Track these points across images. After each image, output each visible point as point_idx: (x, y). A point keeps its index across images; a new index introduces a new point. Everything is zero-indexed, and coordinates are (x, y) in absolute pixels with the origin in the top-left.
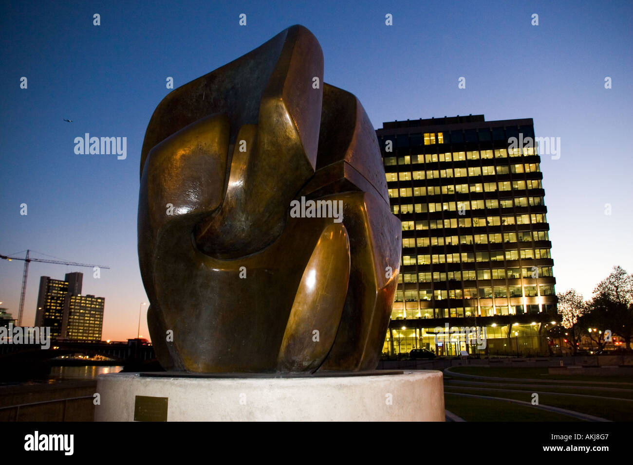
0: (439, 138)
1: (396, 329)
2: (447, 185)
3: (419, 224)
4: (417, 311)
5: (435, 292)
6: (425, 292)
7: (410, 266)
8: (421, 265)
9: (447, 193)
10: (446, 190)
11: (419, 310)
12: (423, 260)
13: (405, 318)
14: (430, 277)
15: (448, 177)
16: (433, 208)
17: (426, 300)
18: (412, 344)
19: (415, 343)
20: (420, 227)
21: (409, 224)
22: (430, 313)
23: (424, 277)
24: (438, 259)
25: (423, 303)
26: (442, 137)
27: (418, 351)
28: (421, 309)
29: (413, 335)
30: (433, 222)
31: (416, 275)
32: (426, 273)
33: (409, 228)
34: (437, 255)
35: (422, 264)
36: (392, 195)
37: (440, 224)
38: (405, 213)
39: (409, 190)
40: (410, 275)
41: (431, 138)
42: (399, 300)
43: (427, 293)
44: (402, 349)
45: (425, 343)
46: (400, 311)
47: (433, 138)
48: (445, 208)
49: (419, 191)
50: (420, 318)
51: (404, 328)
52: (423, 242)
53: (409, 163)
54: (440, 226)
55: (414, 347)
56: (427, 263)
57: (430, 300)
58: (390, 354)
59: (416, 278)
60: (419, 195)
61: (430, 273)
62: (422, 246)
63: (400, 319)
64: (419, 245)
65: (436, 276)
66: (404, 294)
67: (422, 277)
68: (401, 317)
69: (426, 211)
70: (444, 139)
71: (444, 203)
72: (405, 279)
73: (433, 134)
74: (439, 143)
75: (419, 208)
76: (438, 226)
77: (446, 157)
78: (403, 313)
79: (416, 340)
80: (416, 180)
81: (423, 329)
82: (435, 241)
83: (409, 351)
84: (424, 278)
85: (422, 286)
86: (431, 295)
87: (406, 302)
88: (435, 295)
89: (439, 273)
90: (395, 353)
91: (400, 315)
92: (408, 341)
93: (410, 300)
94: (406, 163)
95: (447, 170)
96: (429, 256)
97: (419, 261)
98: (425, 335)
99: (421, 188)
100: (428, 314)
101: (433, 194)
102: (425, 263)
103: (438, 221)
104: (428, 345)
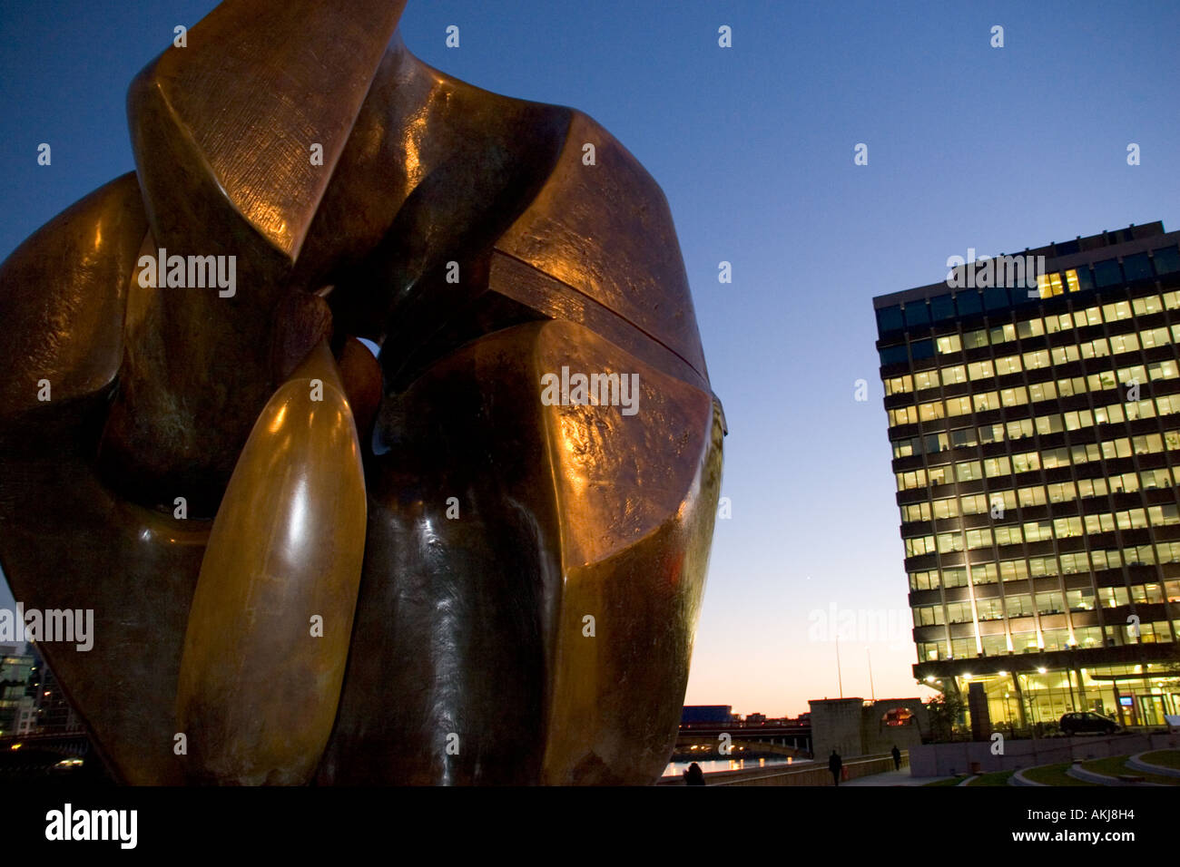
0: (1069, 280)
1: (1025, 673)
2: (1098, 372)
3: (1049, 456)
4: (1066, 633)
5: (1101, 591)
6: (1079, 594)
7: (1041, 542)
8: (1063, 540)
9: (1100, 389)
10: (1099, 382)
11: (1070, 632)
12: (1067, 528)
13: (1042, 650)
14: (1086, 562)
15: (1099, 355)
16: (1074, 421)
17: (1082, 610)
18: (1063, 702)
19: (1070, 702)
20: (1052, 463)
21: (1029, 460)
22: (1094, 636)
23: (1073, 562)
24: (1097, 524)
25: (1076, 616)
26: (1076, 279)
27: (1079, 717)
28: (1074, 629)
29: (1064, 684)
30: (1078, 451)
31: (1055, 560)
32: (1076, 555)
33: (1029, 467)
34: (1096, 516)
35: (1065, 536)
36: (986, 405)
37: (1093, 452)
38: (1018, 438)
39: (1021, 391)
40: (1042, 560)
41: (1053, 284)
42: (1025, 613)
43: (1084, 594)
44: (1044, 713)
45: (1091, 700)
46: (1031, 636)
47: (1057, 282)
48: (1101, 418)
49: (1043, 392)
50: (1073, 647)
51: (1042, 670)
52: (1063, 492)
53: (1014, 339)
54: (1095, 457)
55: (1068, 709)
56: (1076, 534)
57: (1091, 608)
58: (1019, 726)
59: (1056, 566)
60: (1043, 400)
61: (1085, 554)
62: (1062, 500)
63: (1031, 652)
64: (1054, 500)
65: (1099, 558)
66: (1034, 600)
67: (1069, 564)
68: (1035, 648)
69: (1061, 430)
70: (1081, 281)
71: (1097, 410)
72: (1033, 569)
73: (1055, 276)
74: (1072, 290)
75: (1045, 425)
76: (1089, 456)
77: (1091, 317)
78: (1035, 639)
79: (1072, 693)
80: (1033, 371)
81: (1084, 671)
82: (1088, 488)
83: (1058, 718)
84: (1073, 564)
85: (1072, 581)
86: (1094, 598)
87: (1040, 615)
88: (1101, 598)
89: (1103, 552)
90: (1029, 722)
91: (1031, 644)
92: (1056, 698)
93: (1050, 612)
94: (1007, 340)
95: (1095, 342)
96: (1079, 519)
97: (1058, 532)
98: (1089, 682)
99: (1044, 384)
100: (1091, 639)
101: (1071, 394)
102: (1072, 535)
103: (1089, 447)
104: (1100, 702)
